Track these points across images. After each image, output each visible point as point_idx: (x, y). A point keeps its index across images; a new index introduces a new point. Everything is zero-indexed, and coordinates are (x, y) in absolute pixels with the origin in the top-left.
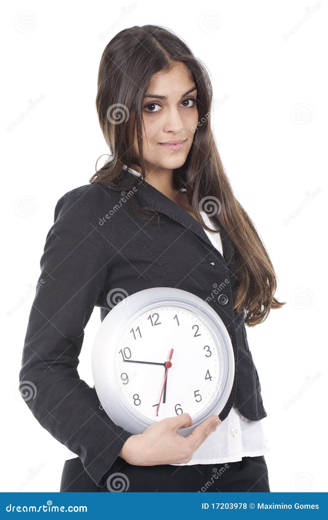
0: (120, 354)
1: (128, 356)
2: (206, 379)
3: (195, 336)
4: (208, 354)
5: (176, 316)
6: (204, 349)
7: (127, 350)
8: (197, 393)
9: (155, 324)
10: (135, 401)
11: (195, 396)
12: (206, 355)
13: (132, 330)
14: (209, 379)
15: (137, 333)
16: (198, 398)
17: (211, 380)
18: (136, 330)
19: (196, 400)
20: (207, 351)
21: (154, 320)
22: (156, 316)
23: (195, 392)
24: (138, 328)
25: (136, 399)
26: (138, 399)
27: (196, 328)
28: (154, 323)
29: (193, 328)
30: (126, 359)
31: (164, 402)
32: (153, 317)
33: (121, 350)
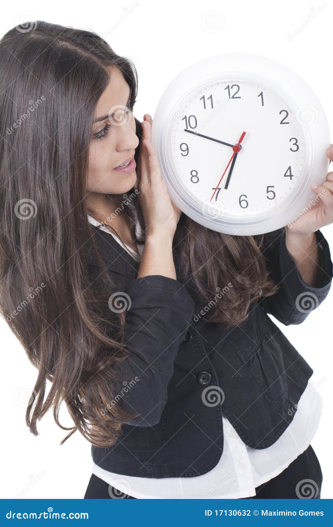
0: (184, 120)
1: (193, 125)
2: (285, 176)
3: (281, 123)
4: (295, 148)
5: (261, 94)
6: (290, 141)
7: (192, 118)
8: (270, 189)
9: (233, 97)
10: (192, 178)
11: (268, 192)
12: (291, 149)
13: (203, 97)
14: (289, 177)
15: (208, 102)
16: (271, 195)
17: (291, 179)
18: (208, 99)
19: (268, 197)
20: (294, 144)
21: (233, 91)
22: (235, 88)
23: (268, 187)
24: (211, 97)
25: (194, 175)
26: (196, 176)
27: (284, 114)
28: (231, 95)
29: (280, 113)
30: (189, 129)
31: (226, 187)
32: (232, 88)
33: (185, 117)
